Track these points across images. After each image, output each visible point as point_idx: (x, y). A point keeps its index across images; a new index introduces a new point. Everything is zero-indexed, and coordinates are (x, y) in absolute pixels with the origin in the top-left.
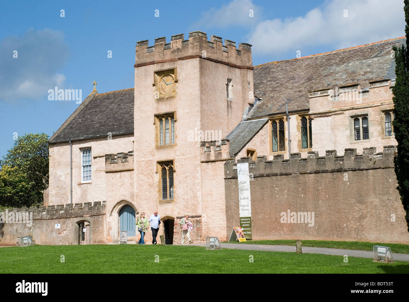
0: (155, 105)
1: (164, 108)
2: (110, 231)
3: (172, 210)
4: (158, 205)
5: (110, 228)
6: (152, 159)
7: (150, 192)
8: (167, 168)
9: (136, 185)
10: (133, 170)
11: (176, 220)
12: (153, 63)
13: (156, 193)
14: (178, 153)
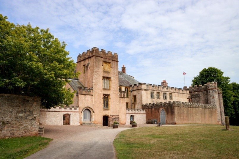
0: (102, 73)
1: (107, 75)
2: (81, 119)
3: (108, 113)
4: (103, 111)
5: (81, 118)
6: (100, 92)
7: (99, 105)
8: (106, 97)
9: (94, 102)
10: (93, 95)
11: (110, 116)
12: (102, 57)
13: (102, 105)
14: (111, 93)
